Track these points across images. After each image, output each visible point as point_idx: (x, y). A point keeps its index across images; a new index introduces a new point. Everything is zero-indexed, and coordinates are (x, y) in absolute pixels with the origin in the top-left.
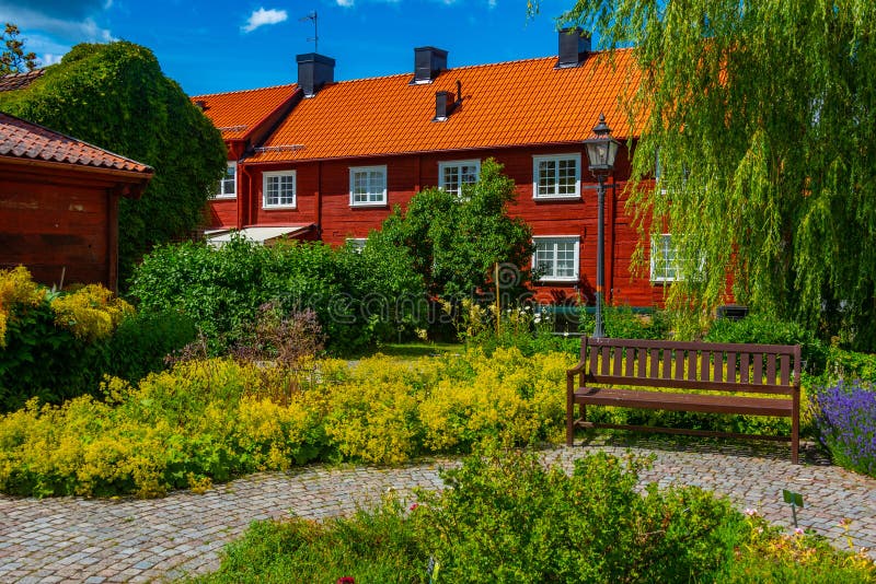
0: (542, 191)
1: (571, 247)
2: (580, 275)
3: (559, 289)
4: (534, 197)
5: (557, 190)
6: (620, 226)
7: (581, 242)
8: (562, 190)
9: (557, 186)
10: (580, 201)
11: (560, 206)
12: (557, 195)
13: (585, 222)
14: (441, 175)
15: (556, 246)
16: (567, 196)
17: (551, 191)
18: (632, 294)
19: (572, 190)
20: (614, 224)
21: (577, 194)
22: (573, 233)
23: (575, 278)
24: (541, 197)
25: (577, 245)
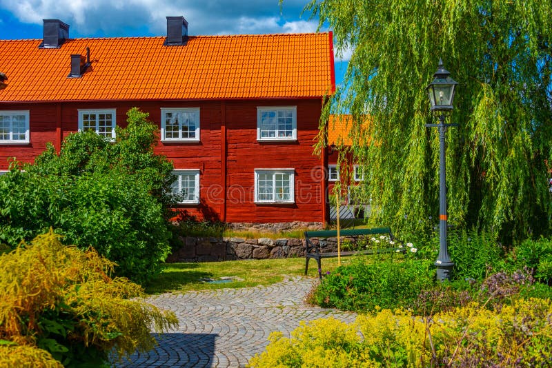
0: (168, 135)
1: (193, 177)
2: (201, 199)
3: (183, 209)
4: (162, 139)
5: (180, 135)
6: (231, 163)
7: (201, 174)
8: (185, 135)
9: (180, 132)
10: (199, 143)
11: (183, 147)
12: (180, 139)
13: (204, 159)
14: (81, 121)
15: (180, 177)
16: (189, 139)
17: (176, 135)
18: (241, 212)
19: (193, 135)
20: (226, 161)
21: (197, 138)
22: (194, 167)
23: (196, 201)
24: (168, 139)
25: (197, 177)
